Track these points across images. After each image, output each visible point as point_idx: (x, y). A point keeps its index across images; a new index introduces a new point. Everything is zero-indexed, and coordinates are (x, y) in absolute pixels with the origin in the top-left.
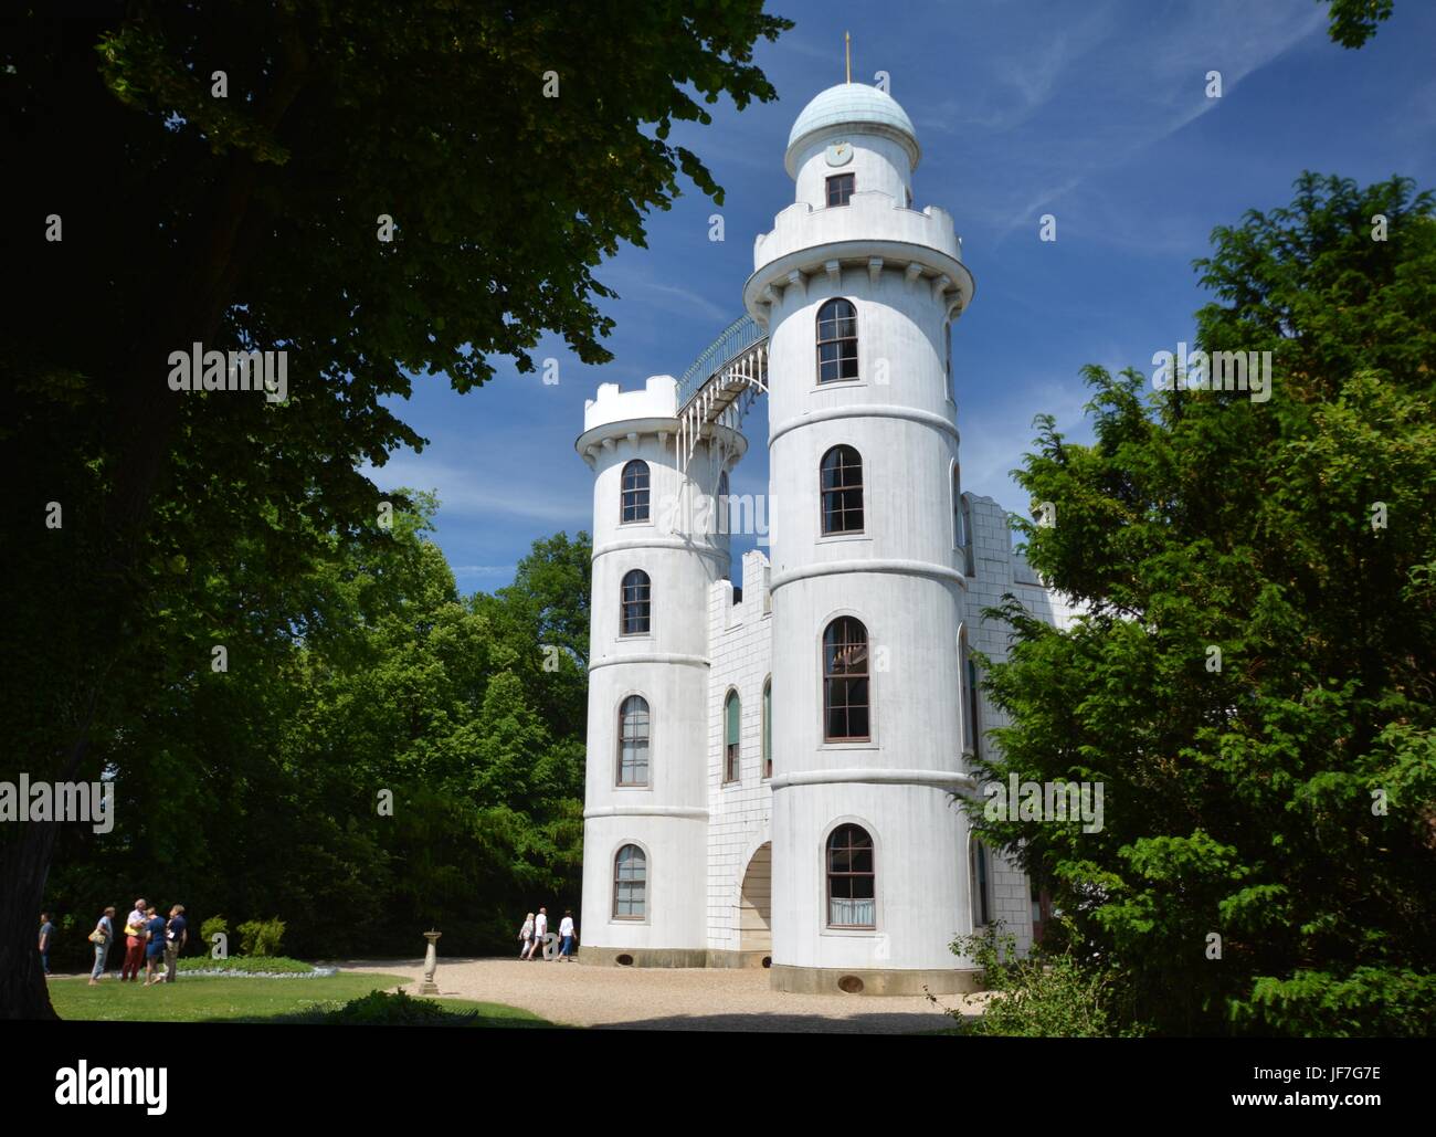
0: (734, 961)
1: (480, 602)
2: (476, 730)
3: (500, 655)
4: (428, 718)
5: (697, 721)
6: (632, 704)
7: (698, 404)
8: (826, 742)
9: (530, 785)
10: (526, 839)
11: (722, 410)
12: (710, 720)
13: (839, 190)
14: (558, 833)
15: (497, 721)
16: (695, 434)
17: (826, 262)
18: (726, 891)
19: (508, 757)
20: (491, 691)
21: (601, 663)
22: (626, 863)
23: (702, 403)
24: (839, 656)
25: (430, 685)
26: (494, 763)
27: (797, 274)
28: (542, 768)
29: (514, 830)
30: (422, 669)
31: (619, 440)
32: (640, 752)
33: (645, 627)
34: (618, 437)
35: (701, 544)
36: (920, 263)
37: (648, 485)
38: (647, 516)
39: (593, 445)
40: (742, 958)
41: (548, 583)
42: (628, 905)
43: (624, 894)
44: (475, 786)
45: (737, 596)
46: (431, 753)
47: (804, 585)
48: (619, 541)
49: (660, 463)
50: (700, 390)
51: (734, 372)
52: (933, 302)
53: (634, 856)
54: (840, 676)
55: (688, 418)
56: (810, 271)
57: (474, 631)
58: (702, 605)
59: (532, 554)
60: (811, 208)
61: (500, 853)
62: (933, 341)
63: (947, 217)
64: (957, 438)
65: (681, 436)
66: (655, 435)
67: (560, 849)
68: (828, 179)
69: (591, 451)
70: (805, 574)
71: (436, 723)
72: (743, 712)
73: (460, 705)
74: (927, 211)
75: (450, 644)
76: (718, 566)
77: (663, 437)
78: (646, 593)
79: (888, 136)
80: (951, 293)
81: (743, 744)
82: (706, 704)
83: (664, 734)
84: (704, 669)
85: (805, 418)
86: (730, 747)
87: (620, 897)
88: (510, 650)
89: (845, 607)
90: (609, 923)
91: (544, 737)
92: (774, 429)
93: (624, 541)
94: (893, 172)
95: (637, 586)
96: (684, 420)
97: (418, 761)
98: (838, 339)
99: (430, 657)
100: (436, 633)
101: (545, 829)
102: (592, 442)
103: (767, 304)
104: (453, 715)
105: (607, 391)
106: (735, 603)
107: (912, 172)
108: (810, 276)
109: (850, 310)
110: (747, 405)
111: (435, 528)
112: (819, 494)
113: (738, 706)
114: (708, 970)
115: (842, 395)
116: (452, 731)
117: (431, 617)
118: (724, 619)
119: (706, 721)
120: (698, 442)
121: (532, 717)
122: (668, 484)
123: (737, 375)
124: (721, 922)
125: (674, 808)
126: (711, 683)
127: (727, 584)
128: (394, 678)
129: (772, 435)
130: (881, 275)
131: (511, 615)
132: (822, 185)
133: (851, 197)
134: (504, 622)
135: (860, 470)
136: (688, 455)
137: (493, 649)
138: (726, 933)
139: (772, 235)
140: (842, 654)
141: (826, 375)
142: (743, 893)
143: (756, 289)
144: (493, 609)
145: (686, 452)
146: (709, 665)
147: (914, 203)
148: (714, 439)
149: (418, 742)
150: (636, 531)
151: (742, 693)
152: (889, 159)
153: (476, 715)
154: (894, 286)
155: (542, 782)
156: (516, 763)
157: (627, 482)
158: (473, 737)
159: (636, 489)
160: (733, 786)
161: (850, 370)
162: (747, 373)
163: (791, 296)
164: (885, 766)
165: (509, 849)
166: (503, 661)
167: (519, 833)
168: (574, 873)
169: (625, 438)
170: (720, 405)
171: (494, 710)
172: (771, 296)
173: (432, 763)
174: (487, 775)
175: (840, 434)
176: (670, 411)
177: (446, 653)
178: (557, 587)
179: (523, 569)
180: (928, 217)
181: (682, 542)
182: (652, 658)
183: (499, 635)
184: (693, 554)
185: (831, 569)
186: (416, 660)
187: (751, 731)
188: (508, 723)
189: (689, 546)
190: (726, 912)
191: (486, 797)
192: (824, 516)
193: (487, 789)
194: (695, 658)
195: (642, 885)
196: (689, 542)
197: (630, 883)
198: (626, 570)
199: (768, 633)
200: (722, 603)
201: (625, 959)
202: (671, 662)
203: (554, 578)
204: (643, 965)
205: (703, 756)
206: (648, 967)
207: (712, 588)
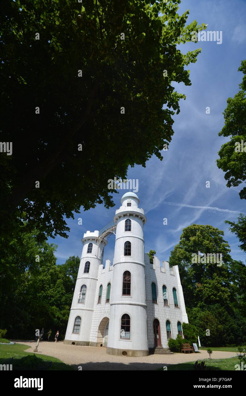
0: (95, 345)
1: (59, 266)
2: (53, 290)
4: (45, 287)
5: (94, 290)
6: (84, 286)
8: (122, 295)
9: (61, 302)
10: (58, 314)
11: (105, 237)
13: (129, 204)
14: (64, 313)
15: (57, 288)
16: (101, 240)
17: (127, 214)
18: (95, 328)
19: (58, 296)
20: (58, 282)
21: (79, 278)
22: (77, 320)
23: (103, 235)
24: (126, 278)
25: (47, 280)
26: (55, 297)
27: (123, 215)
28: (64, 299)
29: (56, 312)
30: (47, 277)
31: (89, 240)
32: (84, 296)
33: (88, 272)
34: (89, 239)
35: (99, 258)
36: (140, 216)
37: (92, 247)
38: (91, 252)
39: (85, 240)
40: (97, 344)
42: (76, 330)
43: (76, 327)
44: (51, 302)
45: (104, 268)
46: (44, 294)
47: (120, 264)
49: (95, 244)
50: (102, 233)
51: (109, 230)
52: (141, 222)
53: (79, 319)
54: (125, 282)
56: (125, 215)
57: (57, 271)
58: (98, 269)
60: (125, 206)
61: (52, 316)
62: (142, 227)
65: (99, 240)
66: (94, 239)
67: (63, 317)
68: (127, 203)
69: (84, 241)
71: (46, 288)
72: (103, 289)
73: (52, 285)
74: (141, 209)
76: (101, 262)
77: (96, 240)
78: (89, 266)
80: (144, 221)
81: (102, 296)
82: (96, 287)
83: (88, 293)
84: (97, 281)
85: (122, 237)
86: (100, 296)
87: (75, 328)
88: (62, 275)
89: (127, 269)
90: (72, 334)
91: (65, 293)
93: (87, 256)
94: (136, 204)
95: (88, 264)
96: (99, 238)
98: (128, 225)
99: (48, 275)
100: (51, 271)
101: (61, 312)
103: (117, 219)
104: (50, 287)
105: (88, 232)
106: (103, 269)
107: (138, 204)
108: (125, 216)
109: (130, 221)
112: (124, 249)
113: (102, 288)
114: (90, 347)
115: (128, 233)
116: (49, 290)
118: (101, 271)
119: (96, 291)
121: (63, 288)
122: (95, 247)
124: (93, 335)
125: (88, 309)
126: (98, 283)
127: (102, 265)
128: (41, 278)
129: (116, 239)
131: (64, 269)
132: (127, 204)
133: (131, 206)
134: (62, 270)
135: (131, 245)
137: (60, 275)
138: (94, 338)
139: (119, 210)
141: (126, 230)
142: (99, 328)
144: (61, 268)
145: (99, 243)
147: (139, 207)
148: (103, 241)
149: (42, 292)
150: (89, 255)
151: (103, 286)
152: (136, 202)
153: (54, 287)
154: (136, 218)
155: (63, 302)
156: (60, 297)
157: (89, 247)
158: (52, 291)
160: (99, 304)
161: (130, 230)
162: (111, 231)
163: (121, 218)
164: (133, 301)
165: (54, 316)
166: (61, 277)
167: (57, 312)
168: (66, 322)
169: (90, 239)
171: (57, 286)
172: (118, 218)
173: (44, 296)
174: (53, 299)
175: (128, 239)
176: (97, 236)
177: (52, 274)
181: (96, 257)
182: (88, 278)
183: (60, 272)
184: (98, 260)
185: (124, 262)
186: (46, 275)
187: (104, 293)
188: (59, 289)
189: (97, 258)
190: (94, 333)
191: (52, 304)
192: (125, 253)
193: (53, 302)
194: (95, 278)
195: (79, 325)
196: (97, 257)
197: (77, 325)
198: (86, 261)
199: (109, 274)
200: (101, 269)
201: (73, 343)
202: (92, 279)
203: (72, 263)
204: (77, 345)
205: (94, 298)
206: (78, 345)
207: (100, 266)
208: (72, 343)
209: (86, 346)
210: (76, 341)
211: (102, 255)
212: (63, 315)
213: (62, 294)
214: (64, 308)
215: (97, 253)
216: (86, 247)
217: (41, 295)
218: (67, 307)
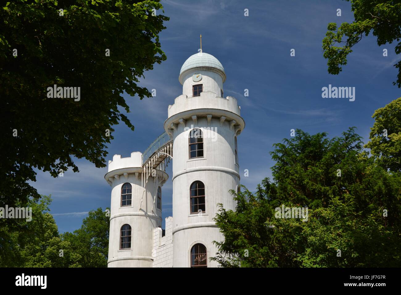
1: (67, 236)
3: (74, 257)
7: (150, 162)
11: (159, 164)
13: (197, 90)
16: (148, 173)
17: (192, 116)
21: (112, 260)
23: (151, 162)
24: (197, 258)
27: (182, 120)
31: (120, 176)
33: (129, 246)
34: (120, 174)
35: (150, 214)
36: (225, 116)
37: (131, 192)
38: (131, 204)
41: (94, 228)
45: (164, 234)
47: (184, 231)
48: (120, 213)
49: (136, 184)
50: (150, 157)
51: (162, 151)
52: (230, 130)
54: (197, 266)
55: (146, 167)
56: (187, 119)
58: (150, 237)
59: (88, 217)
60: (187, 97)
62: (230, 143)
63: (235, 100)
64: (239, 177)
65: (143, 174)
66: (134, 174)
68: (193, 86)
69: (110, 179)
70: (184, 228)
76: (157, 222)
77: (137, 174)
78: (130, 233)
79: (214, 71)
80: (237, 126)
84: (151, 262)
85: (185, 171)
88: (78, 255)
89: (199, 240)
92: (175, 174)
93: (122, 213)
95: (126, 231)
96: (145, 168)
98: (196, 143)
99: (46, 259)
100: (49, 249)
102: (111, 176)
103: (172, 129)
105: (117, 157)
106: (163, 236)
108: (186, 121)
110: (167, 163)
111: (50, 209)
112: (189, 198)
115: (198, 163)
117: (47, 243)
118: (158, 243)
120: (149, 176)
122: (138, 191)
123: (163, 153)
127: (160, 229)
129: (174, 177)
130: (211, 120)
132: (191, 88)
133: (201, 93)
134: (76, 243)
135: (204, 189)
136: (146, 181)
137: (72, 255)
139: (174, 106)
140: (198, 258)
141: (192, 155)
143: (169, 125)
144: (72, 239)
145: (145, 180)
146: (153, 260)
147: (223, 95)
150: (126, 210)
152: (215, 79)
154: (216, 124)
157: (123, 191)
159: (127, 194)
161: (201, 154)
162: (167, 152)
163: (180, 127)
166: (75, 259)
169: (123, 175)
170: (157, 163)
175: (196, 177)
176: (139, 165)
178: (98, 229)
179: (85, 222)
180: (228, 100)
181: (143, 213)
182: (131, 258)
183: (75, 249)
184: (148, 218)
185: (194, 226)
186: (40, 260)
189: (146, 215)
192: (191, 207)
194: (147, 257)
196: (146, 213)
198: (122, 224)
200: (158, 236)
202: (138, 259)
203: (97, 226)
207: (154, 230)
215: (144, 204)
216: (116, 192)
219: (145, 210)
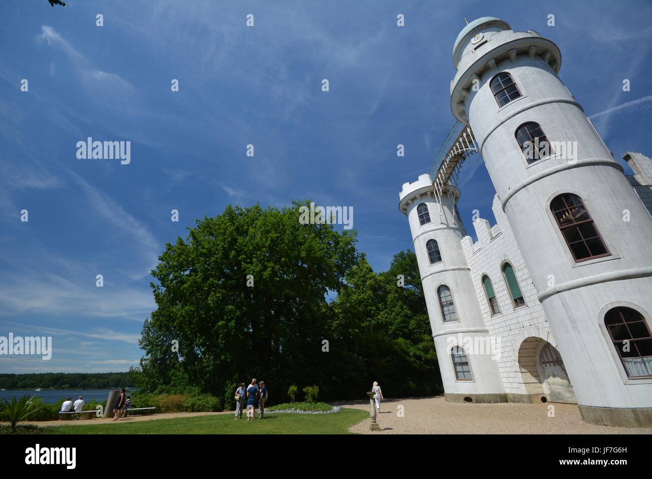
0: (525, 399)
1: (381, 274)
2: (387, 313)
5: (471, 291)
6: (442, 289)
7: (439, 176)
8: (577, 262)
9: (410, 330)
10: (412, 351)
12: (477, 291)
14: (423, 347)
15: (393, 309)
16: (441, 188)
17: (488, 62)
18: (509, 365)
20: (389, 299)
21: (425, 277)
22: (457, 355)
23: (441, 174)
25: (369, 299)
26: (395, 323)
27: (474, 76)
28: (412, 324)
29: (407, 347)
32: (451, 307)
33: (440, 259)
34: (413, 198)
35: (453, 226)
37: (427, 211)
38: (430, 221)
39: (405, 205)
40: (530, 398)
42: (462, 373)
43: (459, 368)
44: (390, 332)
45: (474, 240)
46: (373, 322)
48: (421, 232)
49: (430, 202)
50: (439, 170)
51: (451, 154)
53: (459, 351)
55: (437, 183)
56: (481, 70)
57: (380, 281)
58: (460, 247)
61: (404, 355)
65: (436, 190)
66: (426, 193)
67: (426, 354)
69: (405, 207)
71: (373, 312)
72: (493, 282)
73: (380, 305)
75: (373, 286)
76: (462, 233)
77: (429, 193)
78: (436, 246)
81: (497, 296)
82: (472, 284)
83: (459, 298)
84: (468, 271)
86: (490, 300)
87: (458, 370)
90: (456, 382)
91: (410, 314)
93: (424, 231)
95: (432, 245)
96: (435, 184)
97: (369, 325)
98: (504, 88)
100: (368, 283)
101: (418, 346)
102: (404, 203)
104: (378, 309)
105: (406, 186)
108: (481, 73)
109: (506, 75)
112: (519, 148)
113: (489, 281)
114: (511, 404)
115: (516, 105)
116: (379, 314)
117: (366, 278)
118: (471, 250)
119: (475, 291)
121: (404, 307)
122: (434, 208)
124: (511, 380)
125: (472, 329)
126: (472, 276)
127: (467, 237)
130: (517, 58)
138: (515, 385)
141: (503, 102)
142: (520, 364)
145: (439, 196)
146: (469, 269)
148: (448, 190)
149: (368, 319)
150: (427, 227)
151: (490, 275)
153: (386, 308)
154: (524, 59)
155: (413, 329)
156: (402, 322)
157: (419, 212)
158: (386, 315)
159: (423, 213)
160: (497, 316)
161: (515, 95)
162: (458, 150)
165: (408, 354)
167: (409, 348)
168: (434, 364)
169: (415, 198)
170: (448, 175)
171: (391, 306)
172: (464, 95)
173: (374, 325)
174: (393, 328)
175: (520, 120)
176: (429, 184)
177: (372, 288)
180: (531, 33)
181: (445, 226)
182: (445, 270)
184: (451, 230)
186: (363, 292)
187: (501, 289)
188: (397, 309)
189: (448, 228)
190: (512, 375)
191: (395, 336)
193: (394, 332)
194: (463, 267)
195: (466, 364)
196: (448, 226)
197: (461, 363)
198: (427, 241)
199: (495, 246)
200: (469, 244)
201: (468, 399)
202: (453, 270)
204: (477, 402)
205: (478, 305)
206: (481, 403)
207: (462, 241)
208: (463, 398)
209: (503, 404)
210: (472, 395)
211: (458, 217)
212: (423, 351)
213: (406, 316)
214: (422, 340)
215: (443, 218)
216: (414, 215)
217: (368, 325)
218: (426, 337)
219: (446, 223)
